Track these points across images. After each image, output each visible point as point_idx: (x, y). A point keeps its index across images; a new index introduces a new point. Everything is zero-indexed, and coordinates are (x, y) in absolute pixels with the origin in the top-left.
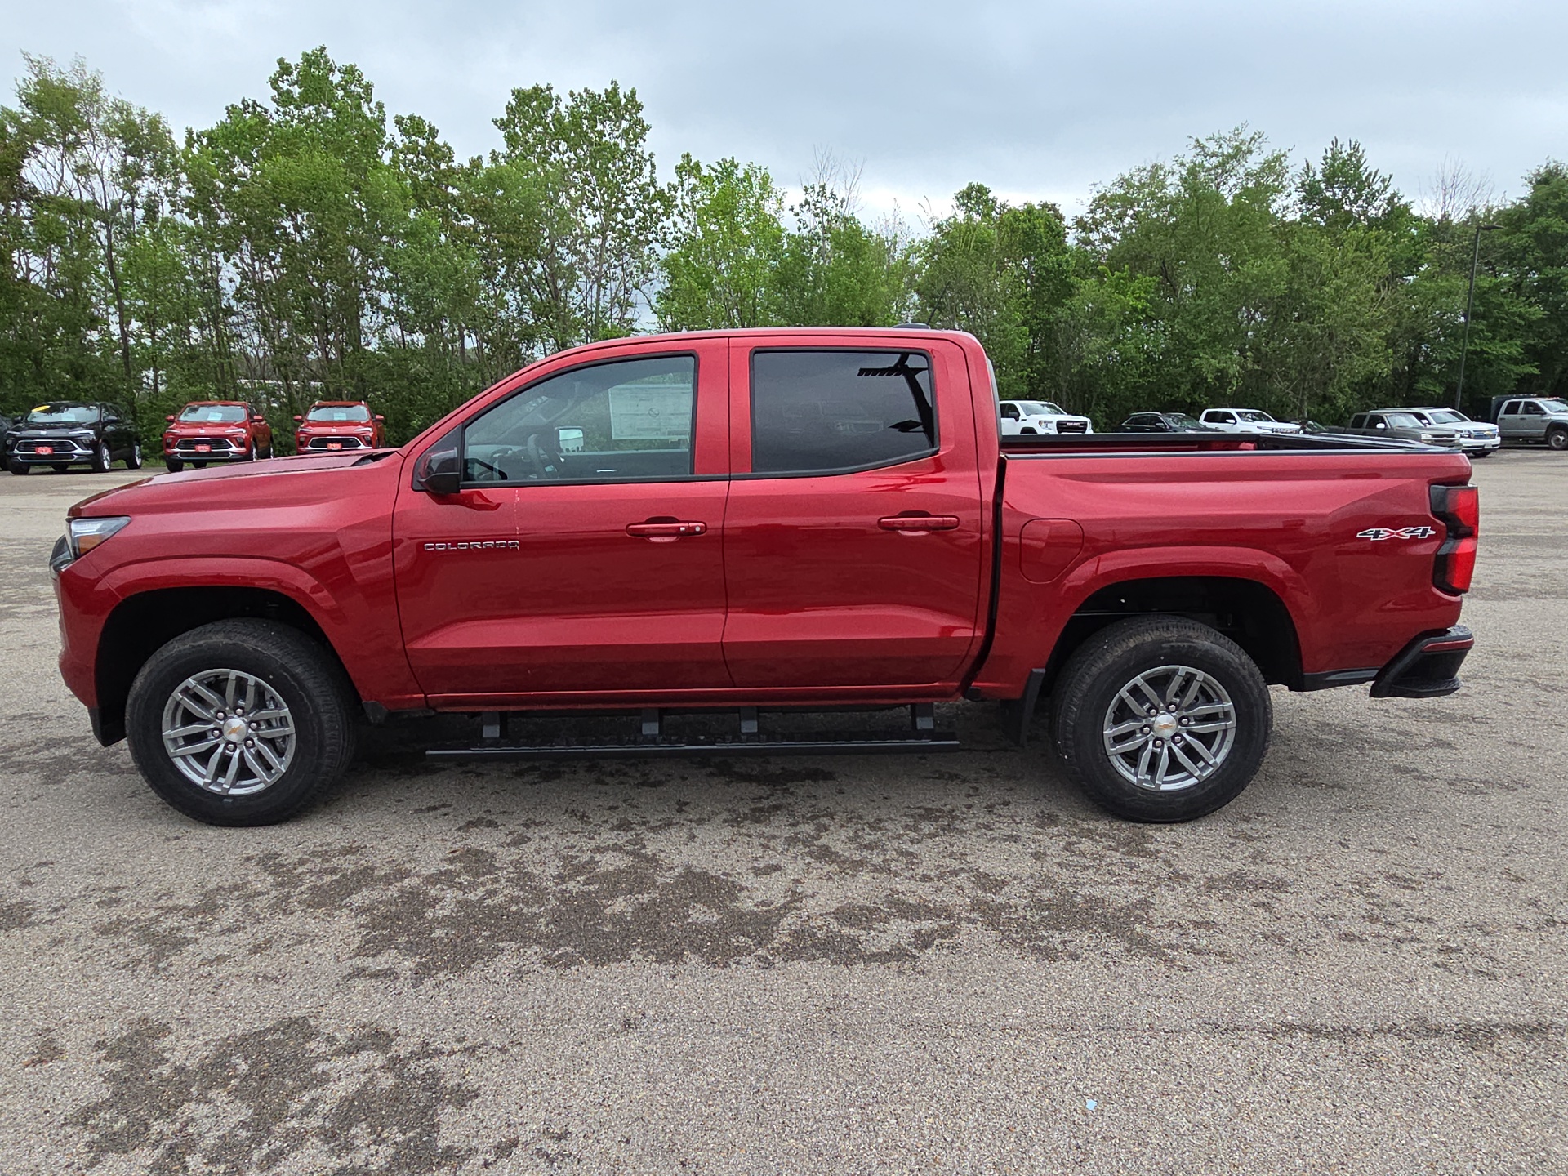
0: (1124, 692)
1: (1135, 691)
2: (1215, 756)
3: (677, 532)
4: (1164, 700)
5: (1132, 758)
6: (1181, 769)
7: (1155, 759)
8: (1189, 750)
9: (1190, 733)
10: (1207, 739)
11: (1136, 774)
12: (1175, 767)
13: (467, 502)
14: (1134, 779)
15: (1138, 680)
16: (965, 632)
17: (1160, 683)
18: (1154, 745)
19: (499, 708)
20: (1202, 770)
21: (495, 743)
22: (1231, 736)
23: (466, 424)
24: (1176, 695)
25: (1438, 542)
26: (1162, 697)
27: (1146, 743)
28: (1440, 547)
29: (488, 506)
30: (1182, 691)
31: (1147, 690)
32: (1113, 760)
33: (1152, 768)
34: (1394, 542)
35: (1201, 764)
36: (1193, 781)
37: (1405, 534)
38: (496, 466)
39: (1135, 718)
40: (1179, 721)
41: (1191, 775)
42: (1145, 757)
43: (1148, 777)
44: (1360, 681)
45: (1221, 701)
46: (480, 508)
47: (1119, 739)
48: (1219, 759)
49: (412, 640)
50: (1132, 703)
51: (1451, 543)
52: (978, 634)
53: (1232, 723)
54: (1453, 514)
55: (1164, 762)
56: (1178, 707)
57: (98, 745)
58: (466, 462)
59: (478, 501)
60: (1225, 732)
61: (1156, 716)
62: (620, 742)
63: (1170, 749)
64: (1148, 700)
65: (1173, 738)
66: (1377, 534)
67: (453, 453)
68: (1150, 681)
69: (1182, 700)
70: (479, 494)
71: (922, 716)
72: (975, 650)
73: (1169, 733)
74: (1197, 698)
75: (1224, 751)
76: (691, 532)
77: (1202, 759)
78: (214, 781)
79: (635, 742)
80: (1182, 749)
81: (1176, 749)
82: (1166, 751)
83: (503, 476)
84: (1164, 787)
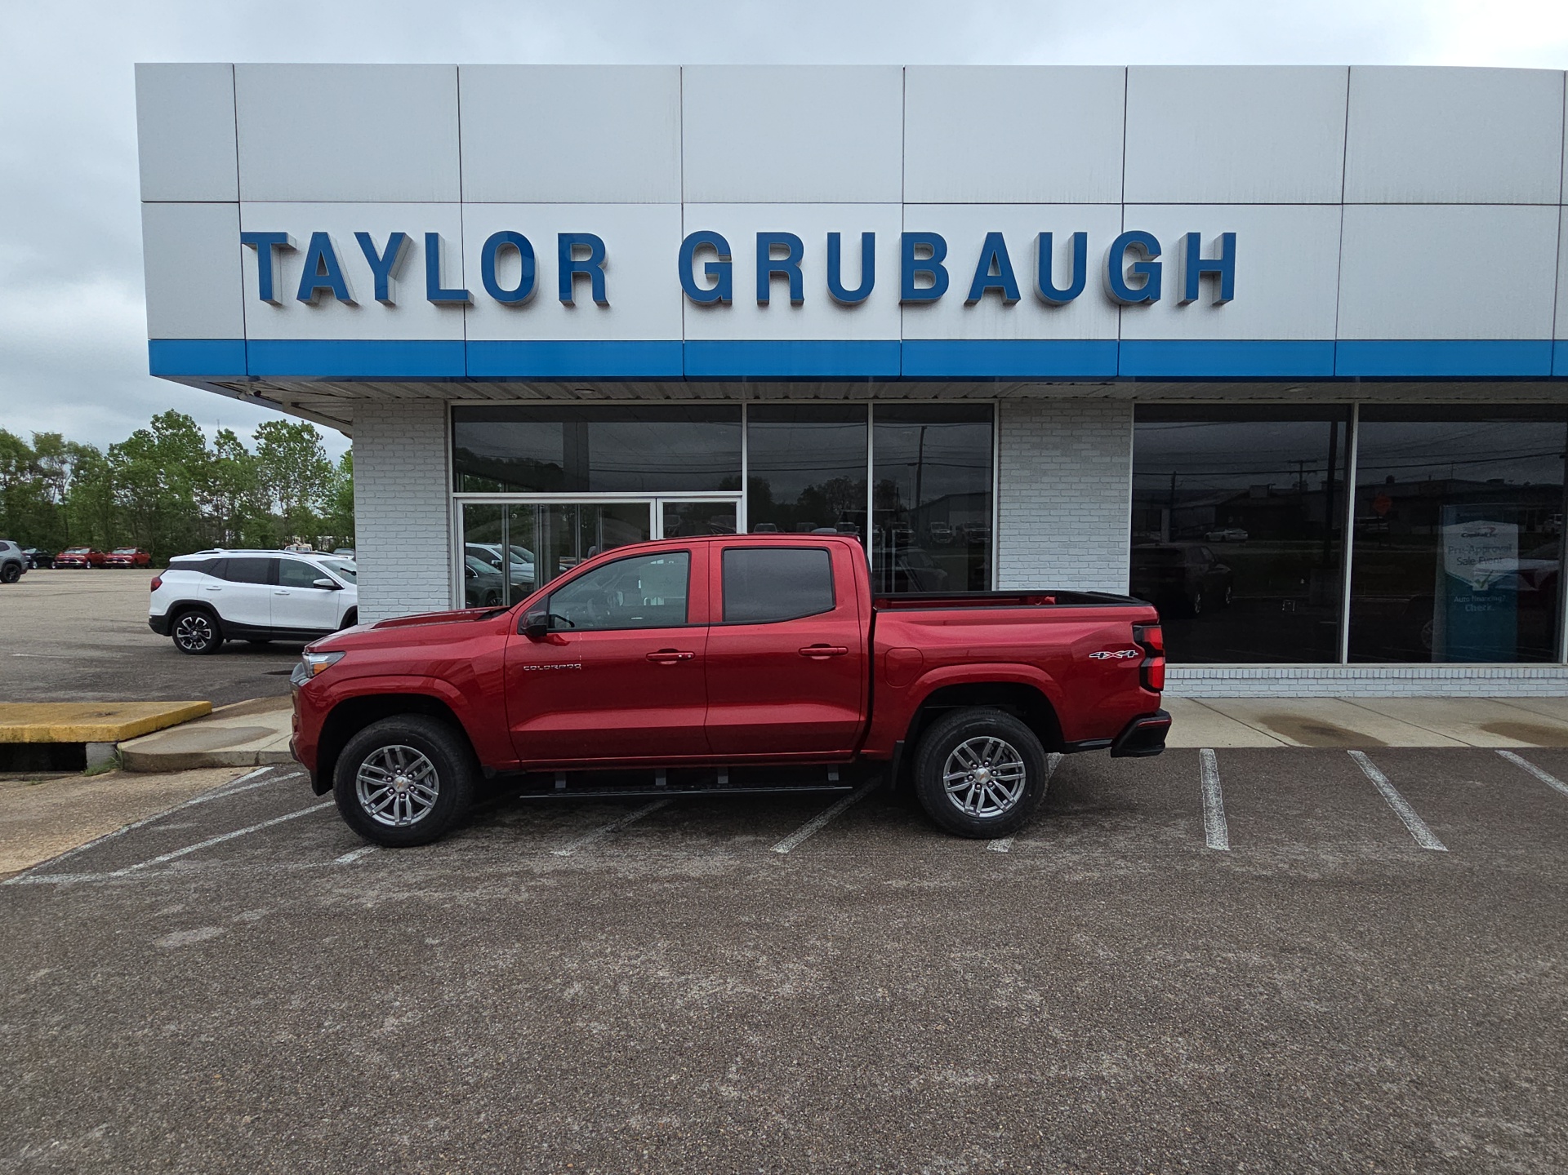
0: (955, 752)
1: (963, 752)
2: (1014, 796)
3: (676, 658)
4: (981, 757)
5: (962, 795)
6: (994, 804)
7: (976, 796)
8: (997, 792)
9: (998, 780)
10: (1009, 785)
11: (964, 806)
12: (989, 803)
13: (550, 641)
14: (963, 809)
15: (964, 745)
16: (852, 717)
17: (978, 747)
18: (976, 788)
19: (565, 770)
20: (1006, 805)
21: (563, 791)
22: (1023, 783)
23: (551, 594)
24: (989, 756)
25: (1140, 660)
26: (980, 757)
27: (971, 786)
28: (1142, 663)
29: (563, 644)
30: (992, 754)
31: (971, 751)
32: (950, 795)
33: (975, 802)
34: (1113, 660)
35: (1005, 802)
36: (1000, 812)
37: (1119, 655)
38: (568, 619)
39: (964, 769)
40: (991, 772)
41: (999, 808)
42: (970, 794)
43: (972, 808)
44: (1103, 747)
45: (1016, 761)
46: (557, 644)
47: (954, 783)
48: (1016, 798)
49: (514, 726)
50: (961, 759)
51: (1148, 659)
52: (862, 719)
53: (1023, 775)
54: (1149, 643)
55: (982, 799)
56: (990, 764)
57: (315, 796)
58: (551, 616)
59: (556, 639)
60: (1019, 780)
61: (976, 768)
62: (641, 790)
63: (985, 791)
64: (971, 759)
65: (987, 783)
66: (1102, 655)
67: (543, 613)
68: (972, 746)
69: (992, 758)
70: (558, 636)
71: (832, 772)
72: (861, 729)
73: (984, 781)
74: (1001, 757)
75: (1019, 793)
76: (685, 658)
77: (1005, 798)
78: (401, 820)
79: (651, 789)
80: (994, 791)
81: (989, 791)
82: (983, 792)
83: (572, 625)
84: (982, 815)
